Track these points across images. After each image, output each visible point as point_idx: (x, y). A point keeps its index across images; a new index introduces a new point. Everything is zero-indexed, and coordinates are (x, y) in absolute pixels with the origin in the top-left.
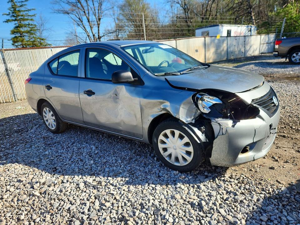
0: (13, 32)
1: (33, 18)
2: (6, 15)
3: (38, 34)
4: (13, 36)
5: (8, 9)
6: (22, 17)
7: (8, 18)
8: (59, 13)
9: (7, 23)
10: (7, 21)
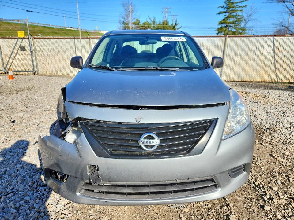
0: (221, 23)
1: (244, 9)
2: (220, 8)
3: (243, 25)
4: (220, 26)
5: (224, 2)
6: (233, 9)
7: (222, 10)
8: (273, 2)
9: (219, 15)
10: (220, 13)
